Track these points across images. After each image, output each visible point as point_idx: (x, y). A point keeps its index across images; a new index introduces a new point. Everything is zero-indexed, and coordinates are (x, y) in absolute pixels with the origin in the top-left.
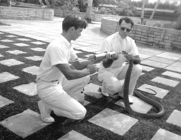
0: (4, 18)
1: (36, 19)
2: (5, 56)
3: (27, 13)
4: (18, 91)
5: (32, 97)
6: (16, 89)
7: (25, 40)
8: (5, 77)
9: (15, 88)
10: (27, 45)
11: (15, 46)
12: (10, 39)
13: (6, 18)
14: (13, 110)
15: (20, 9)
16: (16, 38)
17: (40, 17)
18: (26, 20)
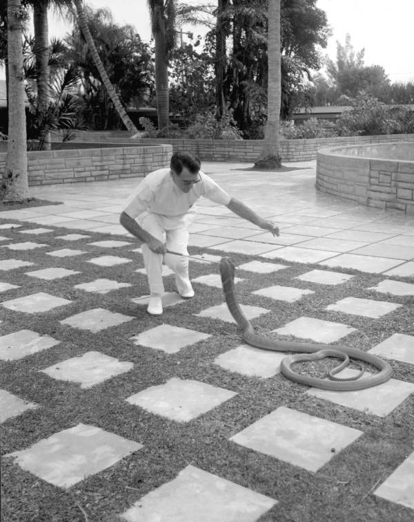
0: (39, 183)
1: (126, 176)
2: (75, 302)
3: (101, 161)
4: (145, 411)
5: (188, 425)
6: (137, 404)
7: (115, 246)
8: (95, 368)
9: (133, 400)
10: (125, 261)
11: (93, 265)
12: (73, 245)
13: (44, 182)
14: (149, 472)
15: (81, 153)
16: (87, 241)
17: (136, 168)
18: (99, 181)
